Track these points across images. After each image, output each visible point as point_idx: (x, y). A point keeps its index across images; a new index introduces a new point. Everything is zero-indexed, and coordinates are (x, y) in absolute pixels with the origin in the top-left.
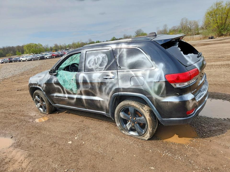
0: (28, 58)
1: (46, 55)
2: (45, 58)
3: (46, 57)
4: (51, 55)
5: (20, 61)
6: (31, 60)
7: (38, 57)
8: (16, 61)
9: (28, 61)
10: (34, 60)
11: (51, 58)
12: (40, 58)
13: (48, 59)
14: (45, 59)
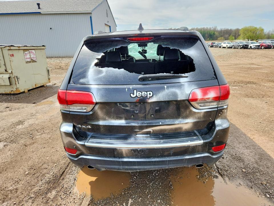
0: (229, 45)
1: (252, 43)
2: (249, 47)
3: (251, 47)
4: (259, 44)
5: (220, 47)
6: (231, 48)
7: (241, 44)
8: (216, 46)
9: (228, 48)
10: (234, 48)
11: (258, 49)
12: (241, 46)
13: (252, 49)
14: (249, 49)
